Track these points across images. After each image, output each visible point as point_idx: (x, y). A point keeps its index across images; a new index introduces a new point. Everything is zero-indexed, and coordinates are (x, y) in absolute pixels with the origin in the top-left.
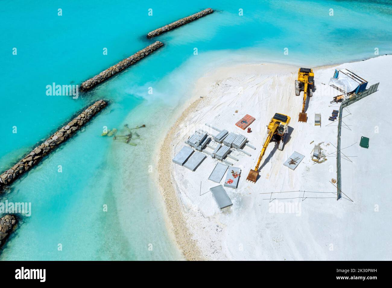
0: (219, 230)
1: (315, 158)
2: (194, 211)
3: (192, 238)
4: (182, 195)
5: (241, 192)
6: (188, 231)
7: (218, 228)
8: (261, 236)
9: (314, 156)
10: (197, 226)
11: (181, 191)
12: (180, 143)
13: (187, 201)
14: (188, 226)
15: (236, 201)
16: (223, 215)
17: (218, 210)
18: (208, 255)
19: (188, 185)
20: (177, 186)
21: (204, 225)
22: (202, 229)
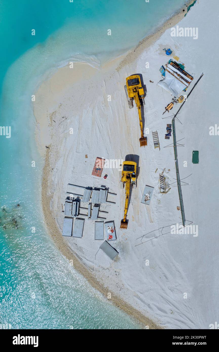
0: (117, 274)
1: (162, 190)
2: (97, 268)
3: (104, 287)
4: (84, 260)
5: (120, 241)
6: (100, 283)
7: (116, 273)
8: (143, 268)
9: (161, 188)
10: (104, 277)
11: (81, 257)
12: (58, 213)
13: (89, 263)
14: (98, 280)
15: (120, 249)
16: (116, 263)
17: (111, 261)
18: (118, 293)
19: (84, 250)
20: (77, 254)
21: (107, 275)
22: (108, 278)
